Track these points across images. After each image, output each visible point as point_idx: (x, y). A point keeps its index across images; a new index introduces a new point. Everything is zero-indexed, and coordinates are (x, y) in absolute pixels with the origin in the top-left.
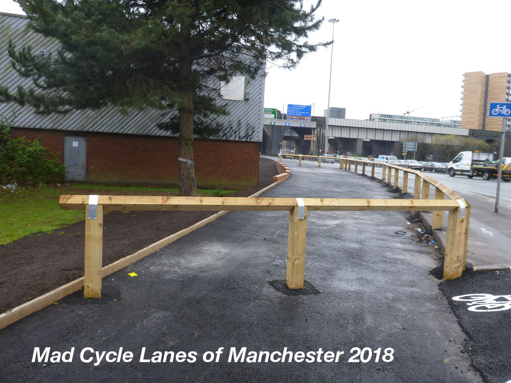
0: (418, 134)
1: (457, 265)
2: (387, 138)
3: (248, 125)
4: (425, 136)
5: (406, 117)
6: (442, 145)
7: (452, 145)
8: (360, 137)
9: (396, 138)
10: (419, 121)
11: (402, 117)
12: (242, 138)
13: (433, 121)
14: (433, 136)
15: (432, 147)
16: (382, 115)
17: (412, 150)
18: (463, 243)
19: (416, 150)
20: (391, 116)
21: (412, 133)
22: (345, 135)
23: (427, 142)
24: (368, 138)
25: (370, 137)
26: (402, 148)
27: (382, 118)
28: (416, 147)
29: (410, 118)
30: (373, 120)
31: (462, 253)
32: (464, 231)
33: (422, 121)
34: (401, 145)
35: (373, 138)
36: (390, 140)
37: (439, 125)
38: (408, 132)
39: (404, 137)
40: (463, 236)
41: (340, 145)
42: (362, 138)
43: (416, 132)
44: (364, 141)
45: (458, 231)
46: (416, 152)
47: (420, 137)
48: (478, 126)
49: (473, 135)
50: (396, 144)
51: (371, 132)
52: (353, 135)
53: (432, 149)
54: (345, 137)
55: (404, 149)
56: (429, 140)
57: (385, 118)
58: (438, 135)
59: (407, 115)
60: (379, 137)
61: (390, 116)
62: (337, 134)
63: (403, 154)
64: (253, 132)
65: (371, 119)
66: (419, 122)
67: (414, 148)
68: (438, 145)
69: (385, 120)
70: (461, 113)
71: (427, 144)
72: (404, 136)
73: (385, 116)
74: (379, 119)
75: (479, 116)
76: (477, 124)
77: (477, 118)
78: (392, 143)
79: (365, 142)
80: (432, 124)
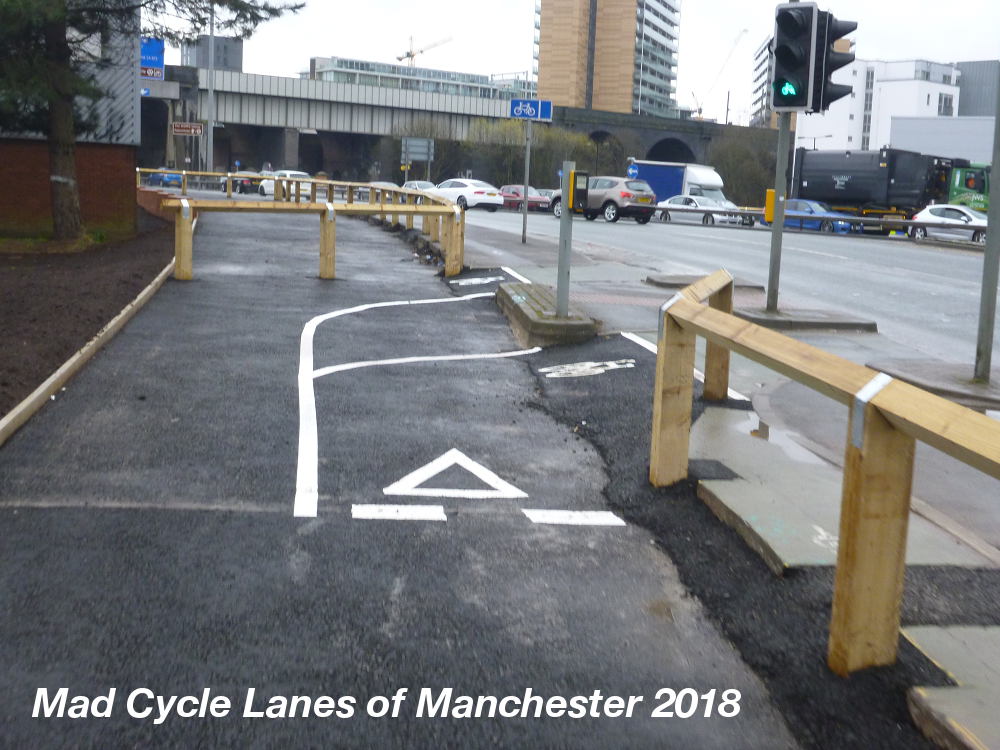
0: (435, 117)
1: (456, 263)
2: (361, 125)
3: (111, 110)
4: (454, 122)
5: (404, 69)
6: (494, 146)
7: (515, 147)
8: (290, 124)
9: (381, 127)
10: (440, 82)
11: (394, 69)
12: (101, 138)
13: (473, 82)
14: (472, 124)
15: (470, 150)
16: (342, 63)
17: (423, 158)
18: (459, 245)
19: (432, 158)
20: (368, 65)
21: (422, 116)
22: (252, 117)
23: (459, 138)
24: (312, 125)
25: (318, 123)
26: (398, 152)
27: (343, 69)
28: (432, 150)
29: (416, 71)
30: (321, 74)
31: (459, 252)
32: (460, 233)
33: (446, 81)
34: (396, 144)
35: (326, 127)
36: (367, 131)
37: (486, 93)
38: (412, 111)
39: (402, 125)
40: (460, 238)
41: (238, 146)
42: (297, 125)
43: (432, 113)
44: (301, 135)
45: (454, 233)
46: (432, 164)
47: (441, 124)
48: (577, 98)
49: (563, 120)
50: (383, 142)
51: (320, 111)
52: (274, 118)
53: (471, 155)
54: (252, 121)
55: (403, 156)
56: (461, 133)
57: (353, 71)
58: (484, 121)
59: (406, 63)
60: (341, 124)
61: (364, 66)
62: (231, 115)
63: (402, 168)
64: (122, 125)
65: (315, 71)
66: (438, 84)
67: (428, 154)
68: (484, 145)
69: (351, 78)
70: (536, 63)
71: (458, 143)
72: (402, 123)
73: (352, 64)
74: (336, 72)
75: (577, 72)
76: (573, 91)
77: (574, 78)
78: (374, 139)
79: (304, 138)
80: (471, 88)
